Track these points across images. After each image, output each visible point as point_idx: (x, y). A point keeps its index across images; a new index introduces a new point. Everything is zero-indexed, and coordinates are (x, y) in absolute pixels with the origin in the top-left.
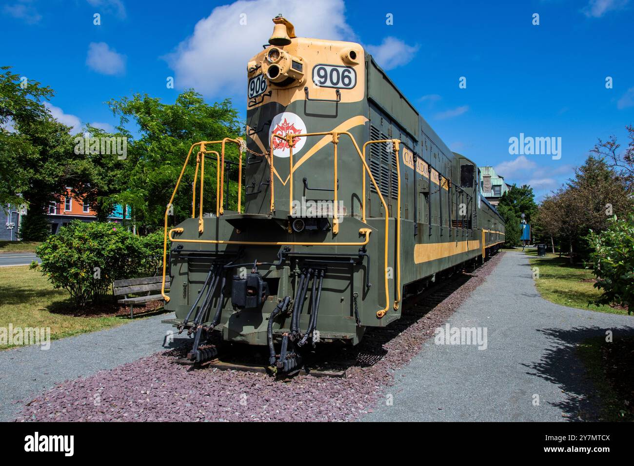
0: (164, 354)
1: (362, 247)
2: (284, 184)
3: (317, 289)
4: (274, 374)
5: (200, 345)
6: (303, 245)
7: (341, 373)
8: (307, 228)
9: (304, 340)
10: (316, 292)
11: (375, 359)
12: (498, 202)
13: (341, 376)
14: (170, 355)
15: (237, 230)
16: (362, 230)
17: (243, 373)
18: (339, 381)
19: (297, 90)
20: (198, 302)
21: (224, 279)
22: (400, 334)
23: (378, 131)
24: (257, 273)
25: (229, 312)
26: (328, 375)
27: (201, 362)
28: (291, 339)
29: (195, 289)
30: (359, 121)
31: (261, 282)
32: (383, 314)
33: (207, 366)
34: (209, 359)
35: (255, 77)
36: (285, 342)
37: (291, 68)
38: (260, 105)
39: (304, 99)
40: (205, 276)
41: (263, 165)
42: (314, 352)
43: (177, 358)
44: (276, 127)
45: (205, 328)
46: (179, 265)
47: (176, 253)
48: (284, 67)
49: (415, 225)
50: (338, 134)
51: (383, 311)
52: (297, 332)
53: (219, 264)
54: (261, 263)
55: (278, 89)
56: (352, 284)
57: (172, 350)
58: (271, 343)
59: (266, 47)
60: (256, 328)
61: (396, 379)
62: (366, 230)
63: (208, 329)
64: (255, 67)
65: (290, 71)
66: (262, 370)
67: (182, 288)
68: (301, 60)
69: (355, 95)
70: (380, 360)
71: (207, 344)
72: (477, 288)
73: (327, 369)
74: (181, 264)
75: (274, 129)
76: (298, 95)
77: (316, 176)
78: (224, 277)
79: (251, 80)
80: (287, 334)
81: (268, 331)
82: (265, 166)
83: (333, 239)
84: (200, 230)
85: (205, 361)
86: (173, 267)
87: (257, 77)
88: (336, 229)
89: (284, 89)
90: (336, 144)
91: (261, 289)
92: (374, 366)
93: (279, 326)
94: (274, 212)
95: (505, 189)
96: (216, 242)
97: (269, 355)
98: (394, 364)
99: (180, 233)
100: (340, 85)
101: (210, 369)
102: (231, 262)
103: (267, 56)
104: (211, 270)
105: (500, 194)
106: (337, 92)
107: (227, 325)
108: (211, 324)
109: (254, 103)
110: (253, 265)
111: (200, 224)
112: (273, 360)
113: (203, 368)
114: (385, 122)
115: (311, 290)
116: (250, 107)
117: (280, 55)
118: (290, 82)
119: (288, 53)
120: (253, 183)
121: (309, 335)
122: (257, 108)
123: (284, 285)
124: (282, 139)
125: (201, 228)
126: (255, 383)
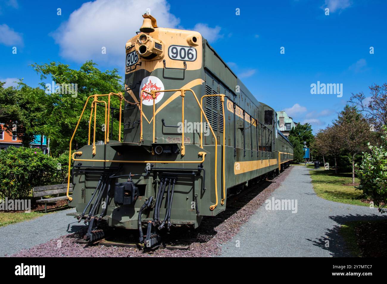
0: (68, 237)
1: (200, 164)
2: (150, 123)
3: (171, 192)
4: (142, 248)
5: (92, 230)
6: (162, 163)
7: (186, 247)
8: (165, 151)
9: (162, 226)
10: (170, 193)
11: (209, 237)
12: (289, 134)
13: (186, 249)
14: (72, 237)
15: (118, 153)
16: (200, 153)
17: (122, 248)
18: (186, 253)
19: (158, 62)
20: (91, 201)
21: (109, 186)
22: (226, 221)
23: (211, 89)
24: (131, 181)
25: (113, 207)
26: (178, 248)
27: (93, 241)
28: (154, 225)
29: (89, 192)
30: (198, 82)
31: (134, 187)
32: (214, 208)
33: (97, 244)
34: (98, 239)
35: (131, 53)
36: (150, 227)
37: (154, 48)
38: (134, 71)
39: (163, 68)
40: (96, 184)
41: (135, 110)
42: (169, 233)
43: (77, 239)
44: (144, 85)
45: (96, 218)
46: (79, 176)
47: (77, 168)
48: (150, 47)
49: (235, 150)
50: (185, 91)
51: (214, 206)
52: (157, 220)
53: (106, 176)
54: (134, 175)
55: (146, 61)
56: (193, 188)
57: (73, 234)
58: (140, 228)
59: (138, 33)
60: (130, 218)
61: (223, 251)
62: (203, 153)
63: (98, 219)
64: (131, 46)
65: (153, 49)
66: (134, 246)
67: (81, 192)
68: (161, 42)
69: (196, 65)
70: (212, 238)
71: (97, 229)
72: (276, 190)
73: (177, 244)
74: (80, 175)
75: (143, 87)
76: (159, 65)
77: (170, 118)
78: (109, 184)
79: (128, 55)
80: (151, 222)
81: (138, 220)
82: (137, 111)
83: (181, 159)
84: (93, 153)
85: (96, 240)
86: (75, 178)
87: (132, 52)
88: (183, 152)
89: (149, 61)
90: (183, 97)
91: (134, 192)
92: (208, 242)
93: (146, 216)
94: (143, 141)
95: (293, 126)
96: (104, 161)
97: (139, 236)
98: (221, 240)
99: (80, 155)
100: (186, 59)
101: (99, 246)
102: (114, 174)
103: (139, 39)
104: (100, 179)
105: (290, 129)
106: (184, 63)
107: (111, 216)
108: (100, 216)
109: (130, 70)
110: (129, 176)
111: (94, 149)
112: (141, 239)
113: (95, 245)
114: (216, 83)
115: (167, 192)
116: (127, 72)
117: (147, 39)
118: (153, 57)
119: (152, 37)
120: (129, 122)
121: (165, 222)
122: (132, 73)
123: (149, 189)
124: (148, 93)
125: (94, 152)
126: (129, 255)
